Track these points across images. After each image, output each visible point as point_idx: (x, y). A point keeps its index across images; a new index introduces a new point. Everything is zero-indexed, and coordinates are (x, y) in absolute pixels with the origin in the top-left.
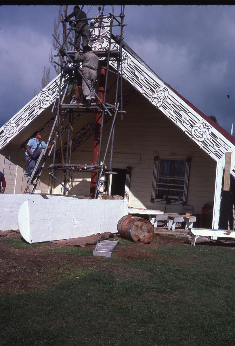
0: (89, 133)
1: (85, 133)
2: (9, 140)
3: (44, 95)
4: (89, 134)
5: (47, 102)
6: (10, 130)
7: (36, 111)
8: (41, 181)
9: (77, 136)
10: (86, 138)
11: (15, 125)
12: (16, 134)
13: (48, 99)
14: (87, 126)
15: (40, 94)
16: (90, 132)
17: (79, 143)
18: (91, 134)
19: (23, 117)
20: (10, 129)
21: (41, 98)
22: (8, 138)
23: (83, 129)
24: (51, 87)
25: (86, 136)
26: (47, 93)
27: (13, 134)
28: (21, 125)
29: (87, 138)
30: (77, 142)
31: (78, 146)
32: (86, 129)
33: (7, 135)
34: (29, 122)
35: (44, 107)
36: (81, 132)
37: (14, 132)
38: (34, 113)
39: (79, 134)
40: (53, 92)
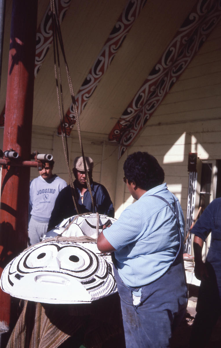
0: (170, 79)
4: (169, 81)
9: (144, 92)
10: (164, 93)
16: (171, 77)
17: (153, 106)
18: (173, 81)
23: (154, 72)
29: (166, 94)
32: (159, 69)
36: (150, 80)
39: (147, 86)
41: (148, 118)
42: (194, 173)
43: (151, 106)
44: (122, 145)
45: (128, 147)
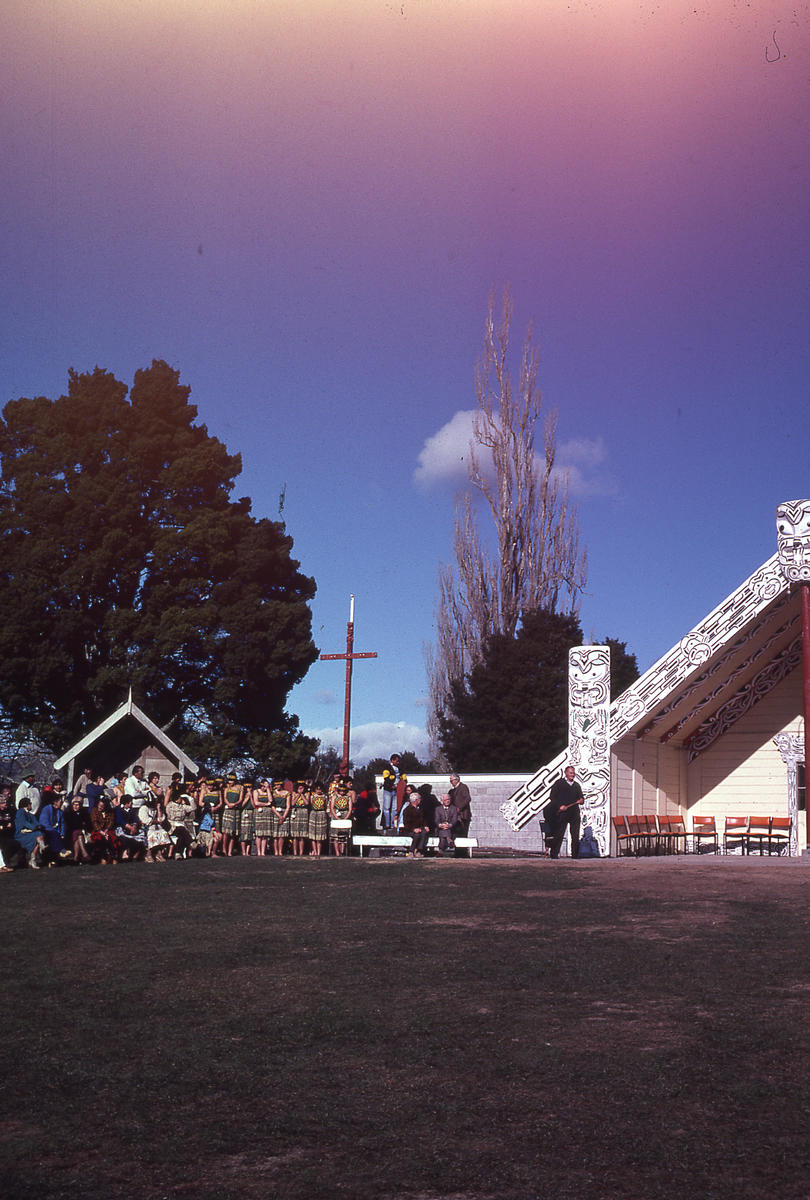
0: (754, 695)
1: (744, 697)
2: (630, 725)
3: (695, 642)
5: (701, 654)
6: (631, 708)
7: (680, 671)
8: (670, 798)
11: (639, 698)
12: (643, 714)
13: (704, 647)
14: (750, 683)
15: (686, 640)
19: (654, 682)
20: (630, 706)
21: (690, 647)
22: (626, 723)
23: (743, 689)
24: (708, 625)
25: (746, 703)
26: (700, 638)
27: (637, 714)
28: (651, 697)
29: (750, 707)
30: (729, 715)
31: (732, 724)
32: (748, 688)
33: (624, 717)
34: (668, 691)
35: (697, 662)
36: (737, 696)
37: (640, 710)
38: (677, 674)
40: (712, 636)
41: (728, 726)
43: (731, 716)
44: (693, 749)
45: (701, 752)
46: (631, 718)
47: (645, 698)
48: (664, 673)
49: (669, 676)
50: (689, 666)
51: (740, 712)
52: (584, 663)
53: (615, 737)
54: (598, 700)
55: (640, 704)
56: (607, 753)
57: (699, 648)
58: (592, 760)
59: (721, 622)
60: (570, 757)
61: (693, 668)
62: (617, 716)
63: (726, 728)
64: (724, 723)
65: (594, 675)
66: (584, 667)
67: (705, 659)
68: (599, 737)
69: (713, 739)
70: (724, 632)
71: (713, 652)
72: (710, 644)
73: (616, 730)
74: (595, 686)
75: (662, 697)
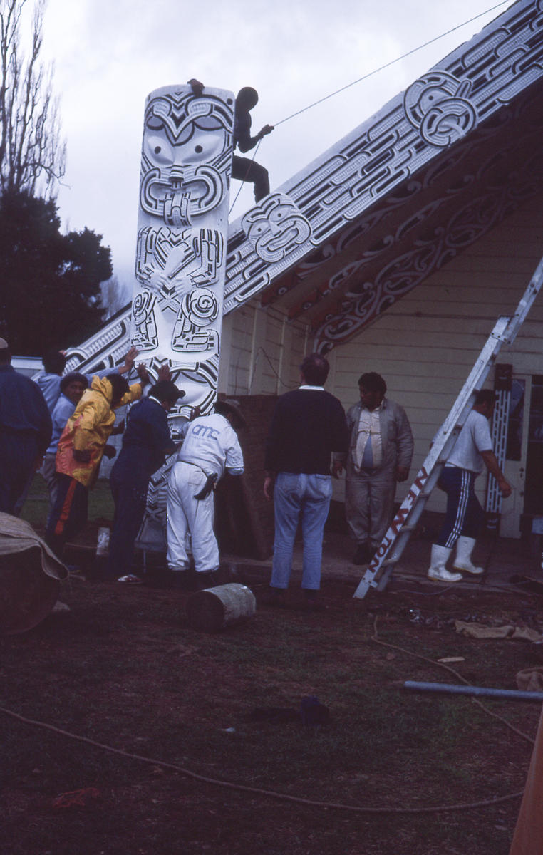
0: (444, 249)
2: (274, 272)
3: (438, 96)
5: (451, 123)
6: (280, 234)
7: (398, 158)
10: (430, 269)
11: (299, 212)
12: (307, 248)
13: (459, 108)
17: (404, 285)
18: (449, 254)
19: (336, 179)
20: (277, 229)
21: (425, 105)
22: (265, 265)
26: (451, 86)
27: (292, 247)
28: (327, 212)
30: (394, 281)
31: (398, 298)
33: (262, 253)
34: (366, 202)
35: (443, 141)
37: (299, 240)
38: (392, 165)
40: (482, 83)
41: (391, 301)
42: (505, 392)
43: (398, 283)
44: (323, 337)
45: (338, 343)
46: (280, 254)
47: (312, 213)
48: (363, 160)
49: (370, 166)
50: (420, 147)
51: (415, 278)
52: (178, 122)
53: (237, 295)
54: (204, 209)
55: (301, 225)
56: (217, 328)
57: (447, 109)
58: (180, 341)
59: (502, 53)
60: (132, 333)
61: (429, 154)
62: (244, 249)
63: (387, 304)
64: (384, 294)
65: (199, 149)
66: (176, 132)
67: (460, 133)
68: (199, 293)
69: (360, 322)
70: (509, 76)
71: (480, 120)
72: (474, 102)
73: (239, 280)
74: (199, 176)
75: (352, 213)
